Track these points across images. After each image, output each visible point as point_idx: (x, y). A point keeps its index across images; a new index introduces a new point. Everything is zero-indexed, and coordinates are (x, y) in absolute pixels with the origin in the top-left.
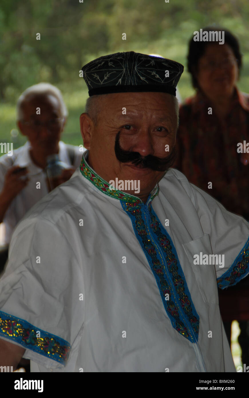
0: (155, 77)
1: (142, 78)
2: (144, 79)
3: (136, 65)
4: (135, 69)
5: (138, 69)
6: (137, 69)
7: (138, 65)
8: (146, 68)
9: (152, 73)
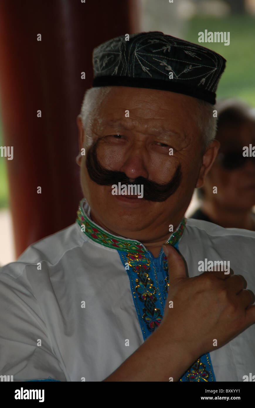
0: (165, 68)
1: (144, 68)
2: (147, 70)
3: (136, 48)
4: (134, 55)
5: (139, 55)
6: (137, 54)
7: (139, 49)
8: (151, 55)
9: (160, 63)
